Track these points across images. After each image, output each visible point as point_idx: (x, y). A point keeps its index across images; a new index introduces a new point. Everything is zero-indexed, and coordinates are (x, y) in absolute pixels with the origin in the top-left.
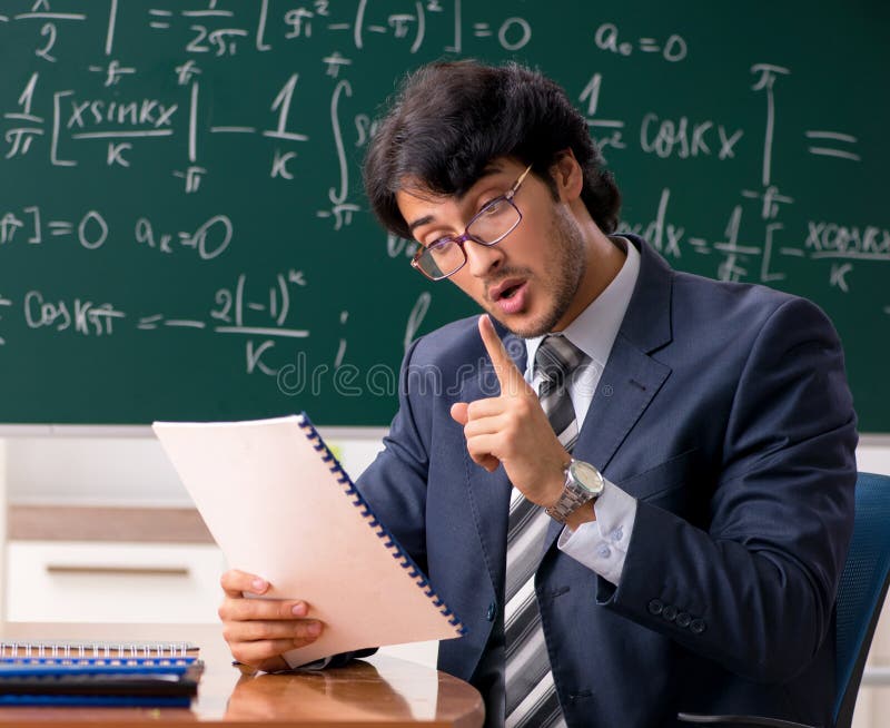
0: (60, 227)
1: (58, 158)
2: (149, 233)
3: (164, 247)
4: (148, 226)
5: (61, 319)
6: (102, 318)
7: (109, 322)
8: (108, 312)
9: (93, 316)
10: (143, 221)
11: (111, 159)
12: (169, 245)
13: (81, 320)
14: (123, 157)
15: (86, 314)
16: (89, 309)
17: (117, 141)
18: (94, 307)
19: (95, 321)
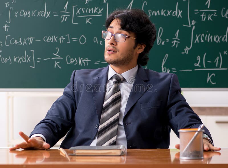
0: (75, 39)
1: (74, 22)
2: (97, 40)
3: (101, 44)
4: (96, 38)
5: (75, 62)
6: (85, 62)
7: (87, 62)
8: (87, 60)
9: (83, 61)
10: (95, 37)
11: (87, 22)
12: (102, 43)
13: (80, 62)
14: (90, 22)
15: (81, 61)
16: (82, 59)
17: (88, 18)
18: (83, 59)
19: (84, 62)
